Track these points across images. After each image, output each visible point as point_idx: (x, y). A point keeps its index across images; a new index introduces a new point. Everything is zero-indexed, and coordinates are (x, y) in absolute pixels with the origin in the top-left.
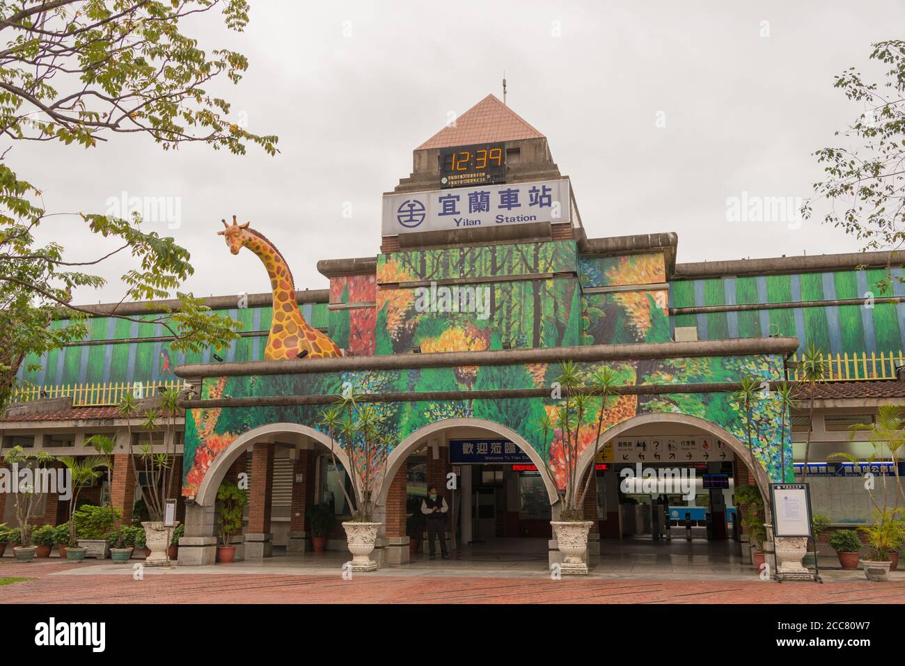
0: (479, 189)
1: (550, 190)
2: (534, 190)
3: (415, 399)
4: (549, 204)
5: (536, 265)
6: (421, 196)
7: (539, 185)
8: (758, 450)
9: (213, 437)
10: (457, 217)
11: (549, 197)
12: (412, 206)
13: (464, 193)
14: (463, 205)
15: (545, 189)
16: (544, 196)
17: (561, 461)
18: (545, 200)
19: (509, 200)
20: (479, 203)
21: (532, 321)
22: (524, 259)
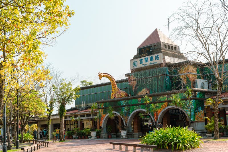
0: (146, 57)
1: (159, 56)
2: (156, 56)
3: (132, 105)
4: (159, 59)
5: (157, 73)
6: (136, 60)
7: (157, 55)
8: (188, 112)
9: (103, 115)
10: (143, 64)
11: (159, 57)
12: (135, 62)
13: (144, 58)
14: (144, 61)
15: (158, 56)
16: (158, 57)
17: (156, 117)
18: (158, 58)
19: (152, 59)
20: (146, 60)
21: (157, 86)
22: (155, 72)
